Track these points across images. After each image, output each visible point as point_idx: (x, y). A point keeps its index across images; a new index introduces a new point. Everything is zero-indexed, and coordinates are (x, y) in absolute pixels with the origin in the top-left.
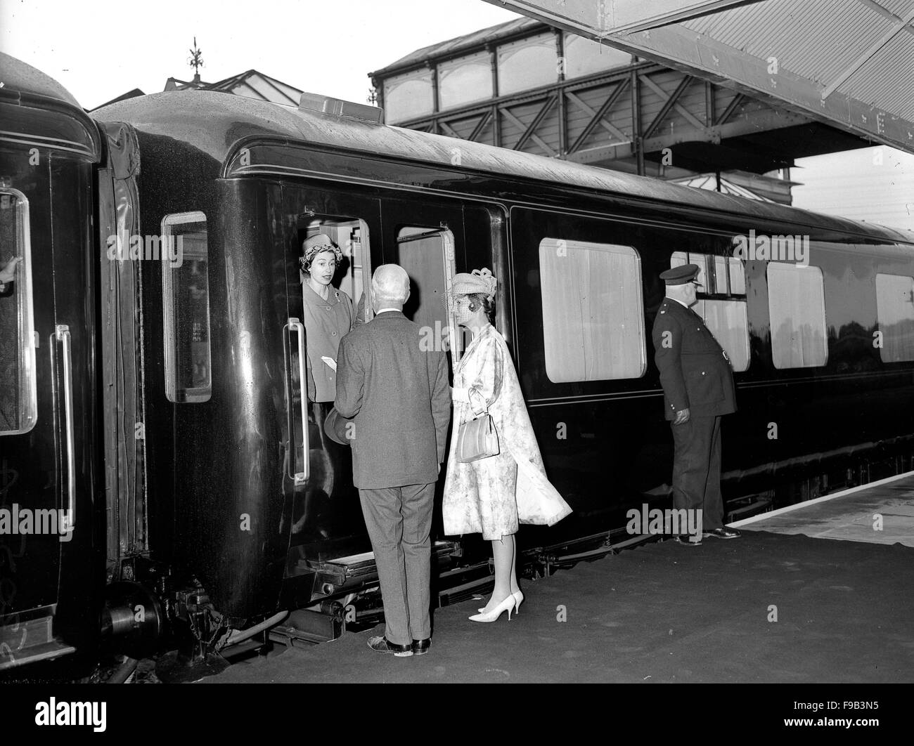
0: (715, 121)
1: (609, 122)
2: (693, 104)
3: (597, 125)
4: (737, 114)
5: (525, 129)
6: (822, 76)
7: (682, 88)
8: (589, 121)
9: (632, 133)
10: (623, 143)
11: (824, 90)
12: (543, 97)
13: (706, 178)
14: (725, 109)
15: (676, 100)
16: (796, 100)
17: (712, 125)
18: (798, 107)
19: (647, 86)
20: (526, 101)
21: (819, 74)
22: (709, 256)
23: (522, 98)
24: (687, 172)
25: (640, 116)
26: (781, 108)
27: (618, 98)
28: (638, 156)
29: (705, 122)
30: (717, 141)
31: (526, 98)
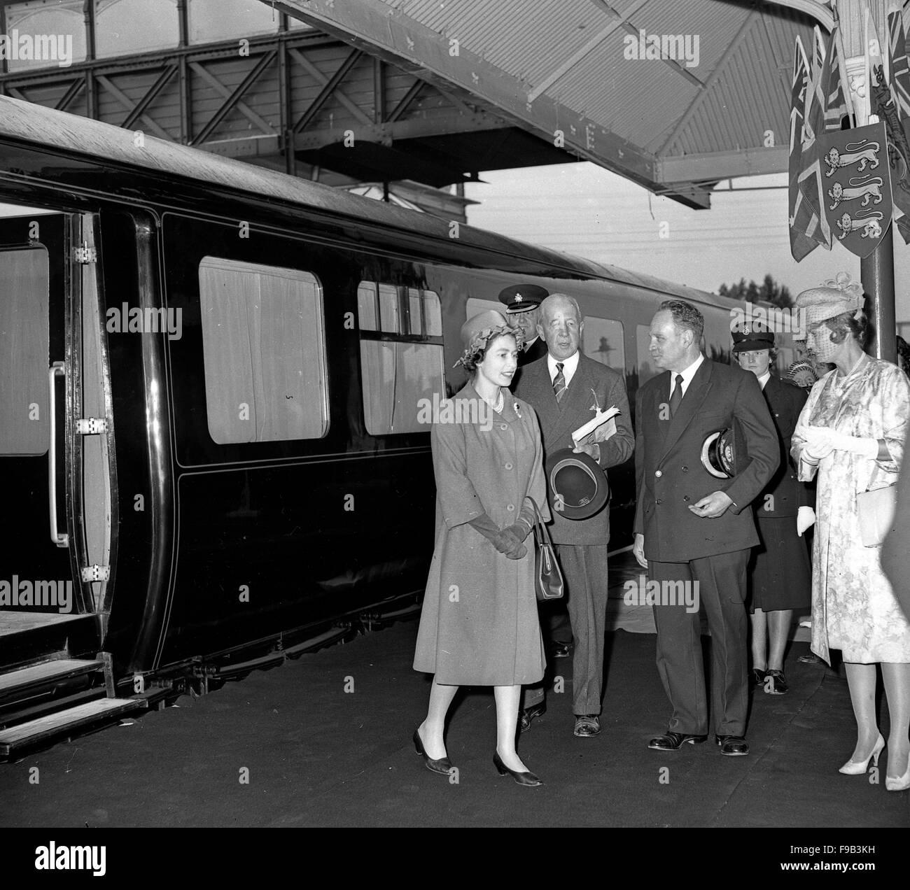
0: (386, 117)
1: (249, 107)
2: (358, 93)
3: (232, 109)
4: (412, 110)
5: (133, 107)
6: (529, 74)
7: (344, 71)
8: (222, 103)
9: (279, 123)
10: (269, 136)
11: (530, 91)
12: (159, 65)
13: (367, 189)
14: (399, 102)
15: (337, 85)
16: (500, 101)
17: (382, 122)
18: (501, 109)
19: (300, 64)
20: (133, 68)
21: (525, 71)
22: (401, 287)
23: (128, 65)
24: (347, 179)
25: (290, 103)
26: (480, 107)
27: (261, 76)
28: (288, 155)
29: (373, 117)
30: (388, 142)
31: (134, 64)
